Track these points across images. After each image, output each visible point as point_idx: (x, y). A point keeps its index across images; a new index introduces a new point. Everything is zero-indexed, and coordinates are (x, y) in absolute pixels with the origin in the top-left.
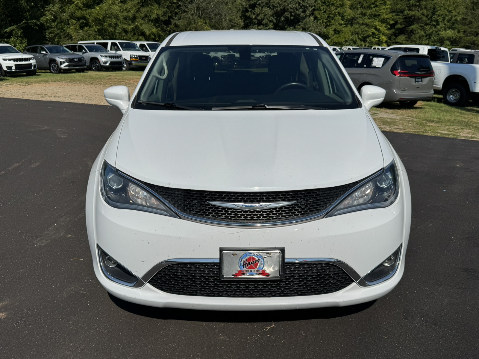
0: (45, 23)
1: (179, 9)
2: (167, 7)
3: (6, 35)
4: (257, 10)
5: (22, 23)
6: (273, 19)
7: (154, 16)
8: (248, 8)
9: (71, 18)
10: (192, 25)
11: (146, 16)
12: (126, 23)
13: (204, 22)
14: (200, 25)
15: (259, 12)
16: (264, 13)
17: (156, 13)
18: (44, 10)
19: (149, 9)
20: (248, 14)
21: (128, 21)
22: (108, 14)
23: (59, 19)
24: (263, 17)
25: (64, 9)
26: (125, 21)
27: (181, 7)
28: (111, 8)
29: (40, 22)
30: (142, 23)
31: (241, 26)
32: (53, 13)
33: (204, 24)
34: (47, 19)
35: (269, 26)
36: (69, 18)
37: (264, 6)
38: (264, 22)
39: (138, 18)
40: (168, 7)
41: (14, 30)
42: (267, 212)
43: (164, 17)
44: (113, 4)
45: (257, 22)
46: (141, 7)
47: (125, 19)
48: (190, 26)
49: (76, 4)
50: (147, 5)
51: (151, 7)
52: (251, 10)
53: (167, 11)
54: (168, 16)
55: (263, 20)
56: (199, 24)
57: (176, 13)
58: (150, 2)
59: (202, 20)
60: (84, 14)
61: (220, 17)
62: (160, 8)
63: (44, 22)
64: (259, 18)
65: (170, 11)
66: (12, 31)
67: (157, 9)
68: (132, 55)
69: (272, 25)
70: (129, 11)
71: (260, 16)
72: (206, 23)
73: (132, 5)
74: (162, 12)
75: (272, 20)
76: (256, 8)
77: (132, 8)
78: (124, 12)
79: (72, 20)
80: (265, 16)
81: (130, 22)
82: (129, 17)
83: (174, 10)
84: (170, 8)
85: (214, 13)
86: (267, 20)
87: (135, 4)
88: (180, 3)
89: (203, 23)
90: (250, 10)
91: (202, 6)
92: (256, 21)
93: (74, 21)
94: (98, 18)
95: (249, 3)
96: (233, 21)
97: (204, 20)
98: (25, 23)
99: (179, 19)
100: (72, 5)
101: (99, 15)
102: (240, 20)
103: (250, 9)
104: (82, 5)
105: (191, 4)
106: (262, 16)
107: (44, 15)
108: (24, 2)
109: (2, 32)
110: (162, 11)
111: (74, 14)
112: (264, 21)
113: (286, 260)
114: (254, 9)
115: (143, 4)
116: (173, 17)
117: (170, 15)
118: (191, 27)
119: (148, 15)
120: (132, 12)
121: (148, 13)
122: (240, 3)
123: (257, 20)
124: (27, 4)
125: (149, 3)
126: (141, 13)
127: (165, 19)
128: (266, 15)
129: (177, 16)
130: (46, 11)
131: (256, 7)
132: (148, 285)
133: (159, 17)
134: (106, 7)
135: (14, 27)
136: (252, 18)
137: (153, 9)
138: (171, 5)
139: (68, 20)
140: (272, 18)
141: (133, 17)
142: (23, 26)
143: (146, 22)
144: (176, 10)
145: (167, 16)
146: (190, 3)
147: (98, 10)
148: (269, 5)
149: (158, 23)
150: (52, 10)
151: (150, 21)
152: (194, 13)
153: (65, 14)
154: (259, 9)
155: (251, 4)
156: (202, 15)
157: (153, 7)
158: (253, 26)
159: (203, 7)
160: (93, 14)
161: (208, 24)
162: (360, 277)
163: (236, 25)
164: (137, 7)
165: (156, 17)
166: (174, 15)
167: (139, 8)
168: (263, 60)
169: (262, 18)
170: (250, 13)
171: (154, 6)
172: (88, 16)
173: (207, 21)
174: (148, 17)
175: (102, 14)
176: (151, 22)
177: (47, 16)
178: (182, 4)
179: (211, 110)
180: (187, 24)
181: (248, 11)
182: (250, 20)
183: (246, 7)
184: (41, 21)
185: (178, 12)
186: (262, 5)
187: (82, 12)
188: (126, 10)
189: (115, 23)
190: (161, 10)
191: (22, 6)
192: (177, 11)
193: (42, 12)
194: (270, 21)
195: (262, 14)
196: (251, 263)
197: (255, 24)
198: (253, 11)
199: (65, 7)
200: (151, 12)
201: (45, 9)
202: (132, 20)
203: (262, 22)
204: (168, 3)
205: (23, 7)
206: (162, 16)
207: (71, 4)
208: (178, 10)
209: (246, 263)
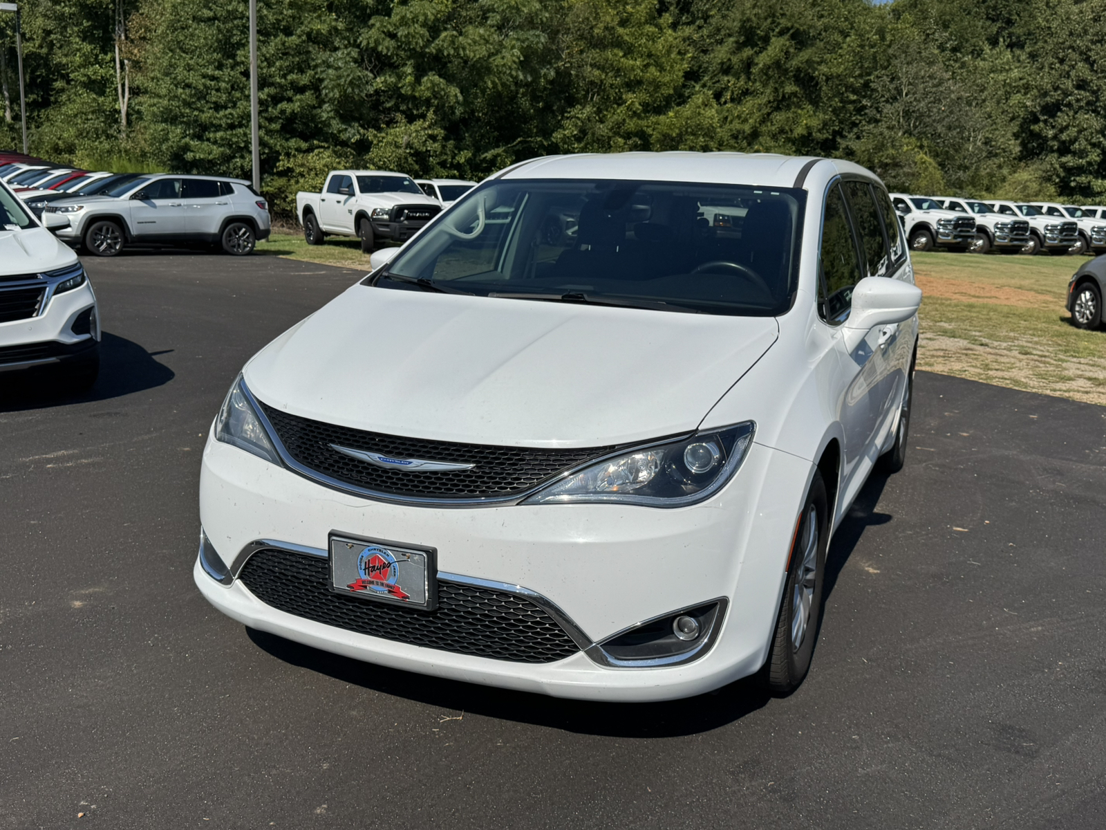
0: (561, 144)
1: (861, 115)
2: (831, 112)
3: (484, 165)
4: (1062, 119)
5: (515, 143)
6: (1101, 139)
7: (799, 131)
8: (1038, 114)
9: (617, 134)
10: (886, 150)
11: (782, 131)
12: (736, 145)
13: (919, 144)
14: (907, 150)
15: (1065, 124)
16: (1078, 125)
17: (806, 124)
18: (563, 116)
19: (790, 115)
20: (1035, 128)
21: (739, 141)
22: (691, 127)
23: (589, 136)
24: (1076, 134)
25: (604, 116)
26: (732, 142)
27: (867, 111)
28: (699, 114)
29: (551, 140)
30: (771, 147)
31: (1013, 156)
32: (580, 124)
33: (916, 150)
34: (565, 135)
35: (1090, 157)
36: (611, 134)
37: (1081, 108)
38: (1076, 146)
39: (763, 136)
40: (834, 111)
41: (498, 155)
42: (420, 477)
43: (824, 133)
44: (706, 105)
45: (1058, 148)
46: (772, 112)
47: (735, 137)
48: (881, 153)
49: (629, 105)
50: (788, 108)
51: (795, 110)
52: (1045, 117)
53: (831, 119)
54: (834, 131)
55: (1074, 142)
56: (905, 148)
57: (854, 125)
58: (795, 99)
59: (913, 140)
60: (641, 127)
61: (958, 133)
62: (817, 114)
63: (559, 141)
64: (1064, 137)
65: (837, 119)
66: (495, 157)
67: (809, 116)
68: (720, 215)
69: (1098, 155)
70: (746, 121)
71: (1068, 132)
72: (921, 147)
73: (753, 106)
74: (821, 122)
75: (1100, 142)
76: (1059, 114)
77: (751, 114)
78: (734, 123)
79: (617, 138)
80: (1080, 132)
81: (745, 143)
82: (744, 132)
83: (850, 117)
84: (840, 113)
85: (944, 123)
86: (1084, 143)
87: (760, 105)
88: (864, 102)
89: (916, 146)
90: (1042, 118)
91: (917, 108)
92: (1055, 144)
93: (620, 140)
94: (669, 135)
95: (1041, 102)
96: (993, 143)
97: (919, 139)
98: (520, 142)
99: (858, 138)
100: (621, 108)
101: (672, 129)
102: (1013, 142)
103: (1043, 115)
104: (640, 107)
105: (891, 104)
106: (1073, 132)
107: (562, 127)
108: (525, 101)
109: (477, 159)
110: (819, 119)
111: (623, 125)
112: (1077, 144)
113: (439, 576)
114: (1053, 116)
115: (778, 105)
116: (844, 133)
117: (837, 128)
118: (883, 156)
119: (787, 128)
120: (750, 121)
121: (787, 125)
122: (1019, 102)
123: (1059, 141)
124: (532, 105)
125: (794, 103)
126: (772, 125)
127: (825, 136)
128: (1086, 129)
129: (855, 130)
130: (568, 118)
131: (1061, 110)
132: (238, 583)
133: (810, 134)
134: (689, 112)
135: (500, 150)
136: (1046, 136)
137: (800, 115)
138: (844, 107)
139: (609, 138)
140: (1099, 138)
141: (753, 132)
142: (517, 147)
143: (781, 143)
144: (854, 118)
145: (831, 131)
146: (891, 101)
147: (671, 117)
148: (1097, 107)
149: (808, 146)
150: (578, 118)
151: (789, 142)
152: (897, 124)
153: (601, 126)
154: (1067, 115)
155: (1047, 104)
156: (915, 127)
157: (800, 111)
158: (1047, 155)
159: (918, 110)
160: (659, 127)
161: (926, 149)
162: (591, 642)
163: (1000, 153)
164: (765, 111)
165: (805, 133)
166: (846, 128)
167: (769, 114)
168: (1055, 236)
169: (1072, 138)
170: (1041, 124)
171: (803, 109)
172: (650, 131)
173: (925, 143)
174: (787, 133)
175: (678, 125)
176: (790, 145)
177: (564, 130)
178: (869, 104)
179: (487, 296)
180: (873, 149)
181: (1036, 120)
182: (1041, 141)
183: (1035, 110)
184: (553, 139)
185: (857, 122)
186: (1075, 105)
187: (640, 122)
188: (739, 117)
189: (704, 144)
190: (818, 116)
191: (520, 108)
192: (857, 119)
193: (560, 121)
194: (1094, 145)
195: (1074, 127)
196: (377, 568)
197: (1053, 151)
198: (1051, 120)
199: (607, 110)
200: (795, 122)
201: (566, 115)
202: (750, 138)
203: (1072, 147)
204: (836, 103)
205: (523, 110)
206: (819, 131)
207: (619, 105)
208: (859, 117)
209: (369, 567)
